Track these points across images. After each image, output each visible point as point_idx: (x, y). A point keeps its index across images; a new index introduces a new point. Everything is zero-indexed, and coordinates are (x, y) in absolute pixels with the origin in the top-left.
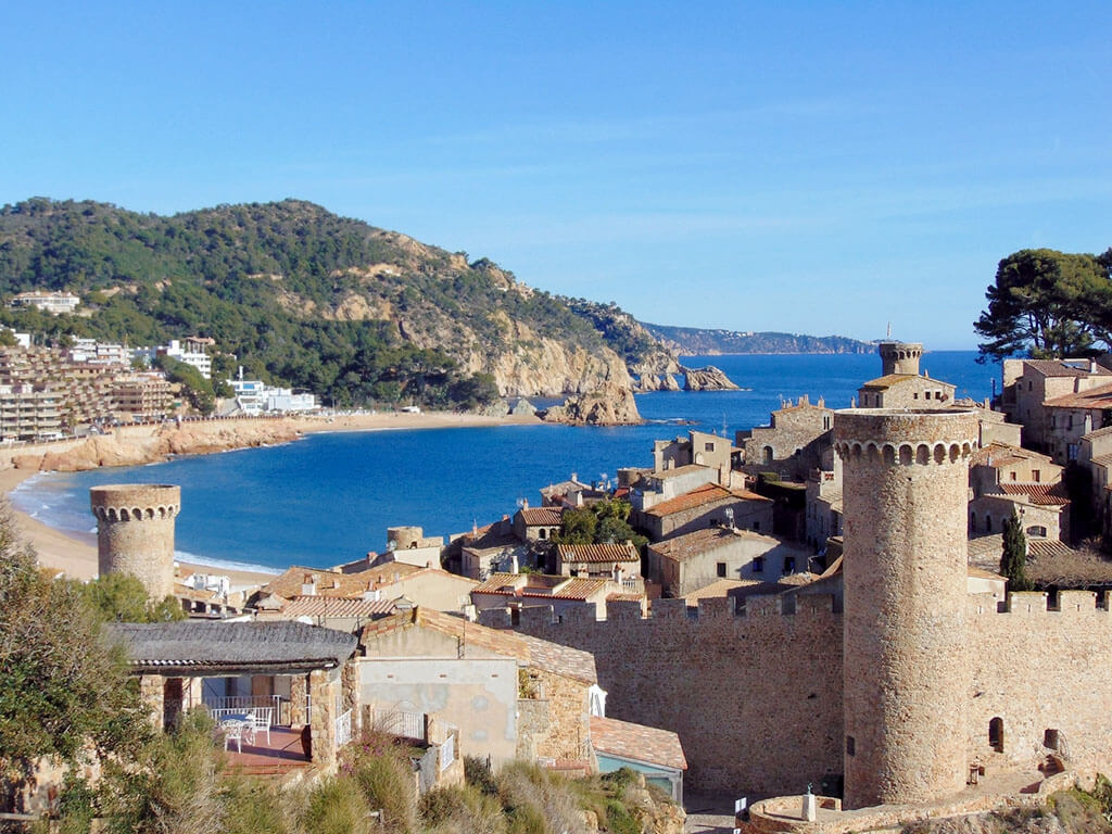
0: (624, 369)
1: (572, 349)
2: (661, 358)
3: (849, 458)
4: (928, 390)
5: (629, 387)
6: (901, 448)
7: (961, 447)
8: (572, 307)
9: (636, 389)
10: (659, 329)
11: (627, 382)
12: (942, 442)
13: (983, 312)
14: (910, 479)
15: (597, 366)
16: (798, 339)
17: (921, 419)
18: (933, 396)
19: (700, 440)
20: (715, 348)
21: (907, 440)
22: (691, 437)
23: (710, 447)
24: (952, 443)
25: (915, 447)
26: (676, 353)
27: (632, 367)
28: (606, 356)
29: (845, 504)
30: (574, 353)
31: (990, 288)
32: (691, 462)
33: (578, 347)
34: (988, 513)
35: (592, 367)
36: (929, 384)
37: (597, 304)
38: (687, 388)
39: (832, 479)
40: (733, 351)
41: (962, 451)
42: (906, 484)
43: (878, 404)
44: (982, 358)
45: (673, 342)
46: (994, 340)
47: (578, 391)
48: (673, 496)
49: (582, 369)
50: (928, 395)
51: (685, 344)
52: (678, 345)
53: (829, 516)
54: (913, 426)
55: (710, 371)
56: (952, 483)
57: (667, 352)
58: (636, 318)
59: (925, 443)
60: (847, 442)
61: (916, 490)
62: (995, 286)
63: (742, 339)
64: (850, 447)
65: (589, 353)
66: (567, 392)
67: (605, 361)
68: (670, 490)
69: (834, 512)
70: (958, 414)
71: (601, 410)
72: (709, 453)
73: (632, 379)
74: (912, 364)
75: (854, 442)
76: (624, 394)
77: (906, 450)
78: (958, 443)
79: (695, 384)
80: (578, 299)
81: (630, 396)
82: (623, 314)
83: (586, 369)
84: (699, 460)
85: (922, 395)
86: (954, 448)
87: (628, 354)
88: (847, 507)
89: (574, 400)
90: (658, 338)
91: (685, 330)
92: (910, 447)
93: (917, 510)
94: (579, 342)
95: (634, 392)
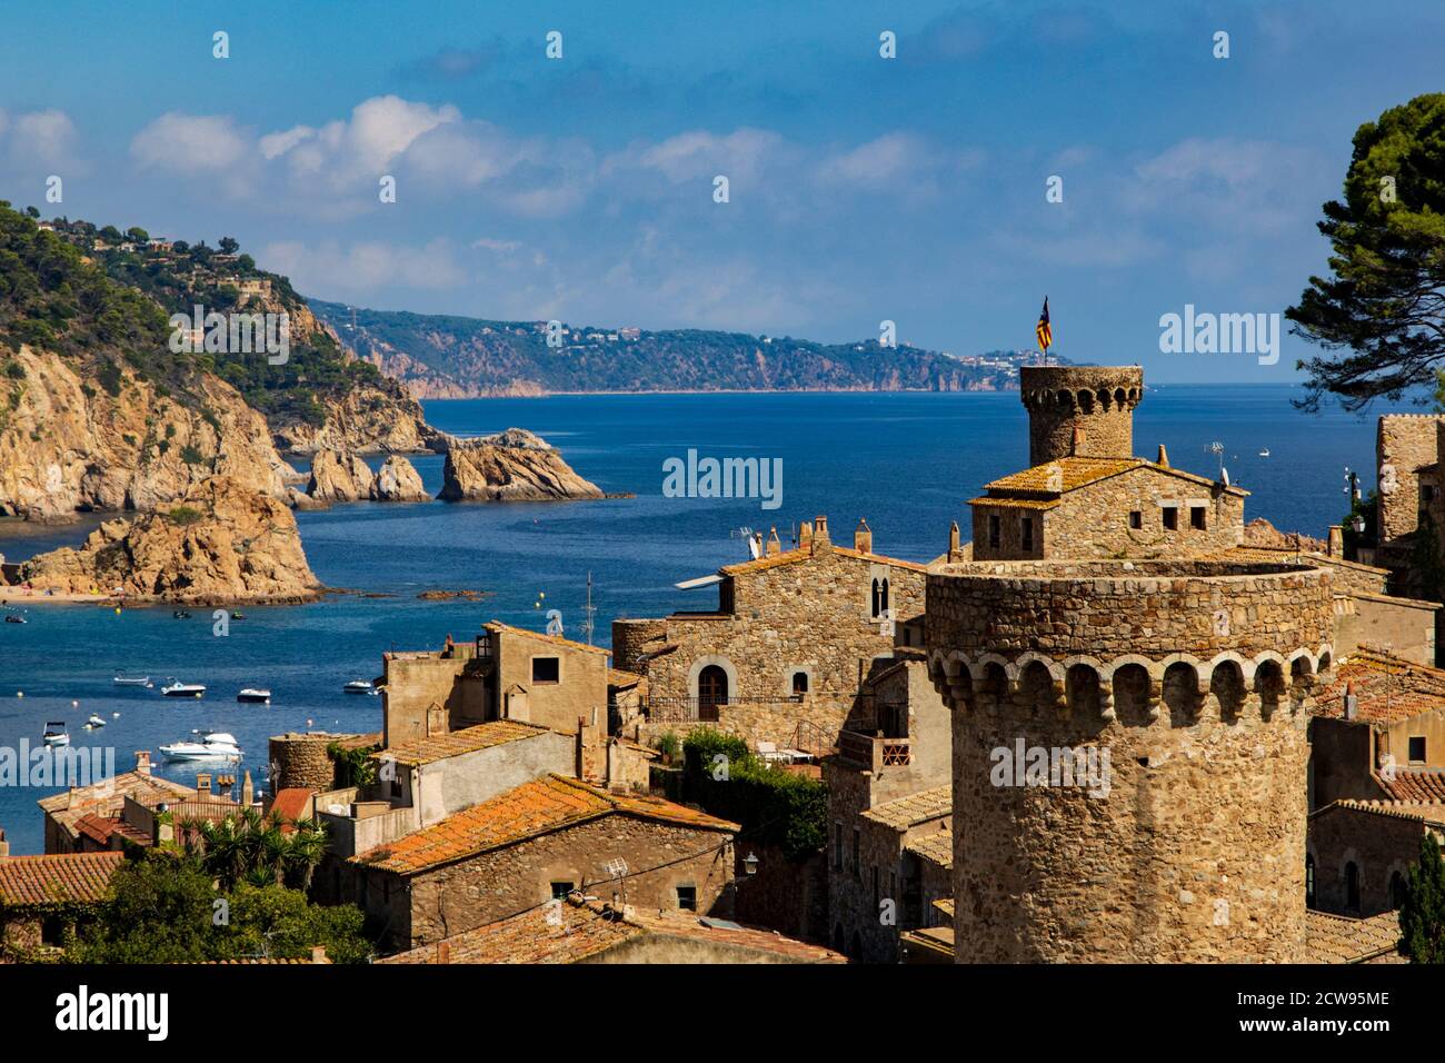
0: (265, 442)
1: (111, 381)
2: (375, 405)
3: (970, 703)
4: (1168, 504)
5: (280, 490)
6: (1118, 672)
7: (1286, 668)
8: (109, 256)
9: (300, 496)
10: (367, 318)
11: (275, 478)
12: (1234, 656)
13: (1313, 280)
14: (1144, 762)
15: (182, 429)
16: (770, 351)
17: (1174, 590)
18: (1184, 517)
19: (518, 647)
20: (527, 375)
21: (1134, 650)
22: (493, 638)
23: (546, 670)
24: (1262, 657)
25: (1157, 671)
26: (417, 392)
27: (288, 434)
28: (212, 402)
29: (958, 837)
30: (114, 392)
31: (1331, 208)
32: (492, 716)
33: (128, 373)
34: (1351, 854)
35: (170, 431)
36: (1171, 485)
37: (181, 247)
38: (451, 493)
39: (904, 760)
40: (582, 385)
41: (1288, 679)
42: (1134, 778)
43: (1030, 547)
44: (1312, 400)
45: (405, 359)
46: (1345, 352)
47: (129, 504)
48: (441, 812)
49: (139, 441)
50: (1170, 517)
51: (441, 364)
52: (422, 367)
53: (897, 869)
54: (1153, 611)
55: (520, 445)
56: (1261, 771)
57: (394, 390)
58: (297, 288)
59: (1186, 658)
60: (963, 657)
61: (1160, 795)
62: (1344, 202)
63: (611, 350)
64: (976, 672)
65: (160, 392)
66: (92, 509)
67: (209, 418)
68: (433, 794)
69: (910, 854)
70: (1276, 577)
71: (200, 558)
72: (543, 690)
73: (287, 470)
74: (1112, 427)
75: (987, 658)
76: (267, 511)
77: (1132, 678)
78: (1277, 657)
79: (472, 481)
80: (122, 229)
81: (284, 518)
82: (261, 275)
83: (151, 437)
84: (519, 708)
85: (1153, 517)
86: (1269, 672)
87: (271, 395)
88: (966, 843)
89: (117, 530)
90: (363, 349)
91: (441, 324)
92: (1143, 670)
93: (1165, 849)
94: (131, 360)
95: (295, 507)
